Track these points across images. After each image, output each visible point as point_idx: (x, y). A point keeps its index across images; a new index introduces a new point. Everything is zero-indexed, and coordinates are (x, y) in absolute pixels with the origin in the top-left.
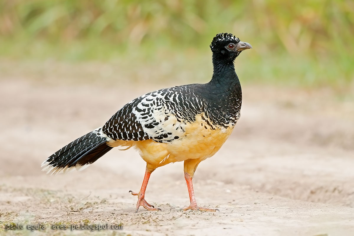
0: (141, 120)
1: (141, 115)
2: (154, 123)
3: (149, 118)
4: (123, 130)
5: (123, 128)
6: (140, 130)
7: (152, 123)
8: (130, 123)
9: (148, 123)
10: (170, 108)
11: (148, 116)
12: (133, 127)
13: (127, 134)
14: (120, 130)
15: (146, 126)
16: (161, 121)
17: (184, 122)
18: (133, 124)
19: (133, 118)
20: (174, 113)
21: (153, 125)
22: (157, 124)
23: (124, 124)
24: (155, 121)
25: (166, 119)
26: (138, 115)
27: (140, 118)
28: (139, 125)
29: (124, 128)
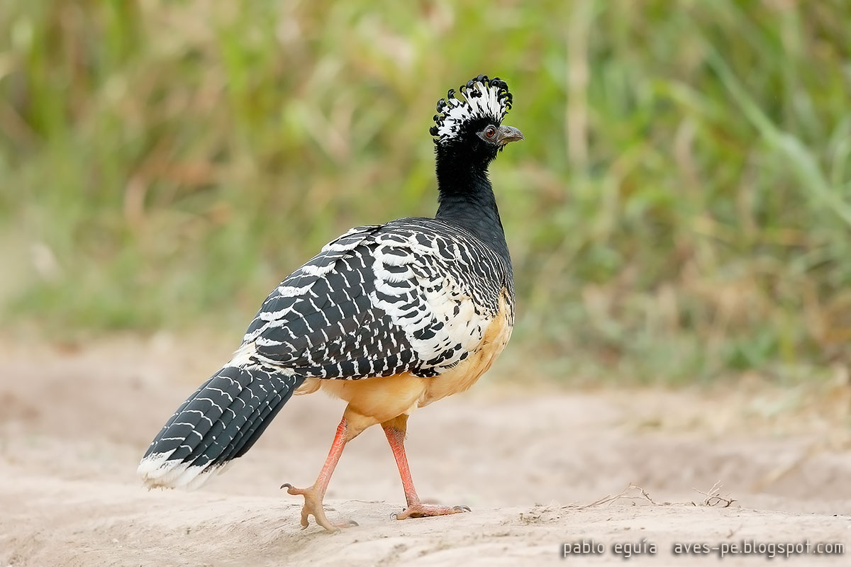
0: (403, 322)
1: (400, 308)
2: (434, 325)
3: (421, 314)
4: (358, 354)
5: (357, 347)
6: (402, 348)
7: (429, 326)
8: (376, 332)
9: (421, 326)
10: (461, 281)
11: (418, 310)
12: (387, 342)
13: (371, 363)
14: (349, 354)
15: (418, 335)
16: (447, 319)
17: (484, 314)
18: (386, 335)
19: (381, 320)
20: (469, 292)
21: (433, 330)
22: (440, 326)
23: (359, 338)
24: (435, 321)
25: (456, 311)
26: (392, 310)
27: (400, 317)
28: (400, 335)
29: (361, 348)
